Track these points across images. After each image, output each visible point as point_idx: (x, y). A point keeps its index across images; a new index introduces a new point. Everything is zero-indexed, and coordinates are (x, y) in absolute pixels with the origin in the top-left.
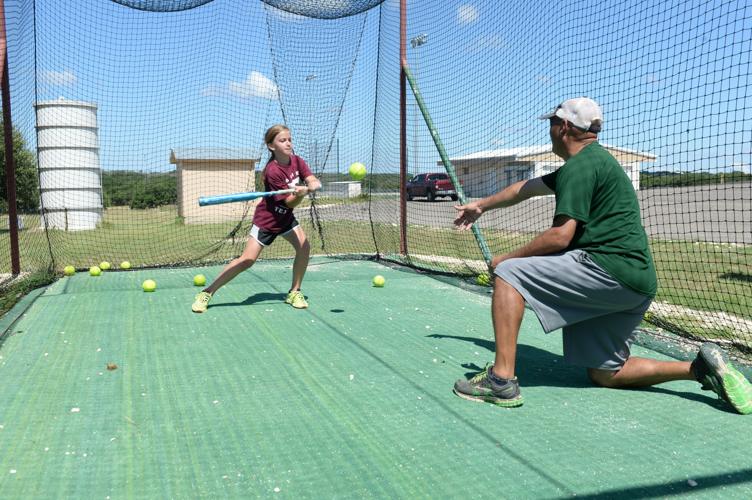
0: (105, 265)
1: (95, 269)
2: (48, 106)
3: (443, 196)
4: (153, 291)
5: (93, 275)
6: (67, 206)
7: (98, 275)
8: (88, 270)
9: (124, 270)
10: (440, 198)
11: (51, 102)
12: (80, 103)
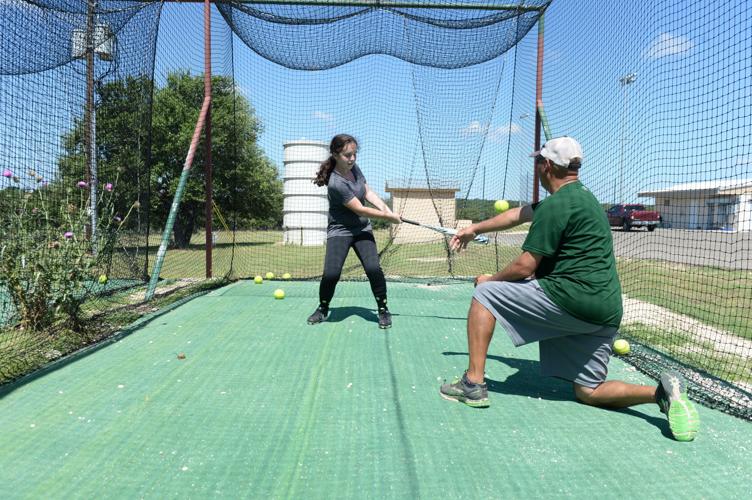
0: (270, 275)
1: (258, 278)
2: (294, 145)
3: (639, 226)
4: (282, 298)
5: (256, 283)
6: (303, 226)
7: (261, 283)
8: (253, 278)
9: (285, 280)
10: (636, 229)
11: (296, 142)
12: (315, 142)
